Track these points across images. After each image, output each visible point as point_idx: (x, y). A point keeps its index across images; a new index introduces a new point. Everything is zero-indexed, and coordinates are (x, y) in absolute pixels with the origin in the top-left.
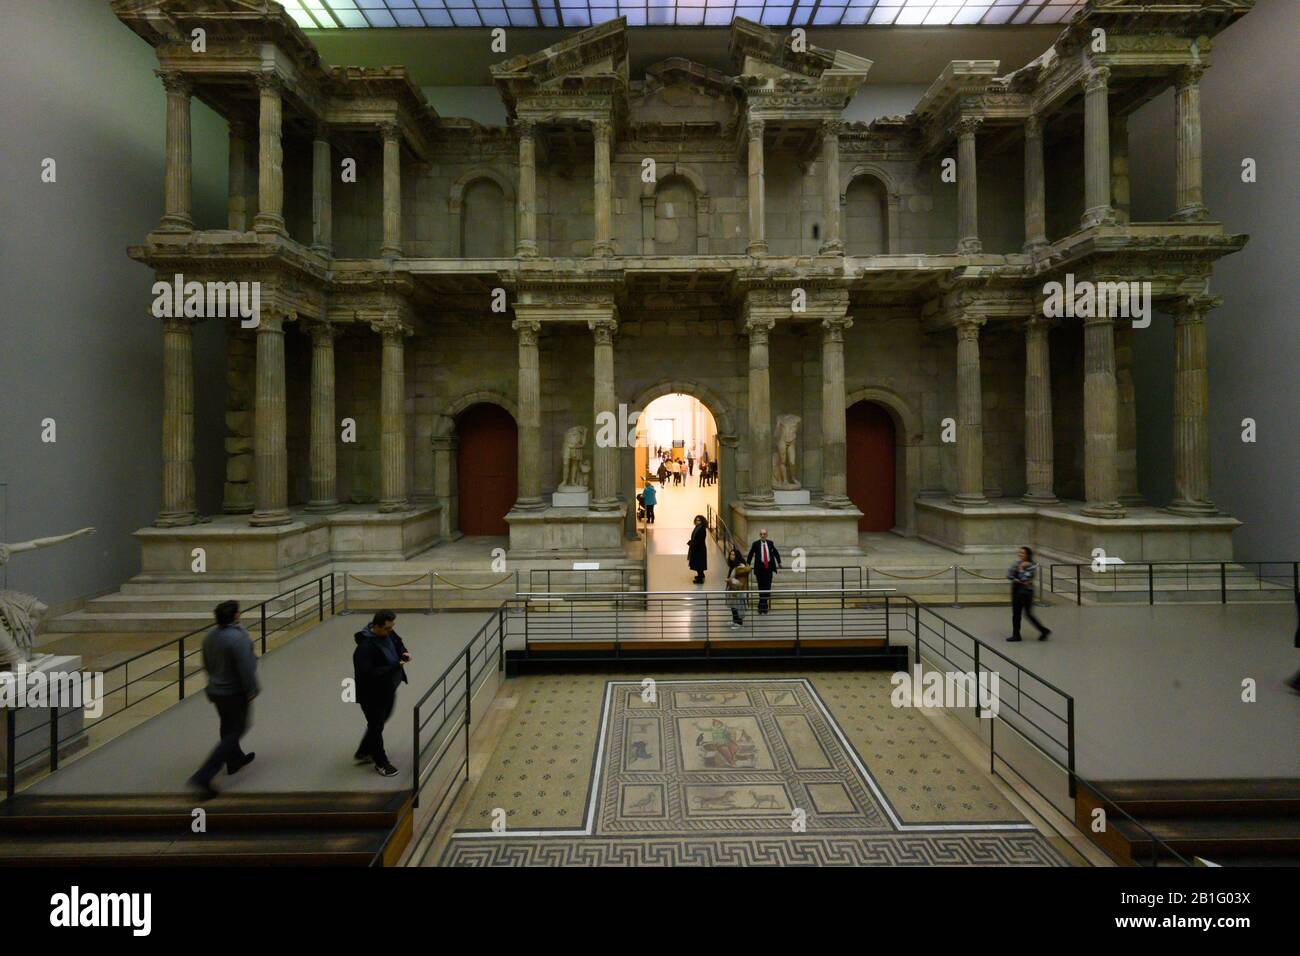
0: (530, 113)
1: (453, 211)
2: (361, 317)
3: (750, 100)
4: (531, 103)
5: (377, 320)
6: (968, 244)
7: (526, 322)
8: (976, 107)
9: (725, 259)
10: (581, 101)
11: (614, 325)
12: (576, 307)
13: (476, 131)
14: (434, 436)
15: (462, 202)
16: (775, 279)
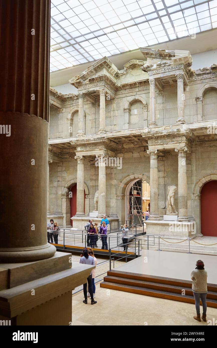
0: (81, 91)
1: (68, 122)
4: (82, 88)
7: (78, 156)
9: (139, 130)
10: (95, 84)
12: (92, 150)
13: (74, 97)
14: (62, 193)
15: (71, 119)
16: (155, 135)
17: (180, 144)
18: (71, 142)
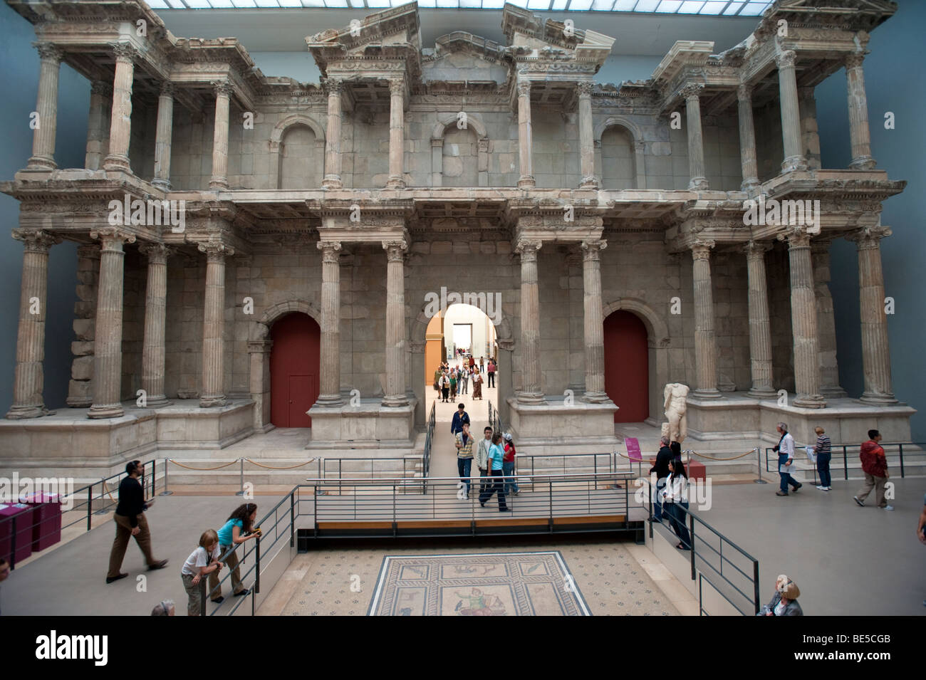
0: (338, 73)
1: (272, 150)
2: (190, 239)
3: (518, 65)
4: (339, 66)
5: (203, 242)
6: (698, 182)
7: (329, 243)
8: (698, 76)
9: (499, 190)
10: (380, 64)
11: (404, 245)
12: (371, 230)
13: (294, 87)
14: (250, 340)
15: (280, 143)
16: (540, 207)
17: (592, 233)
18: (311, 203)
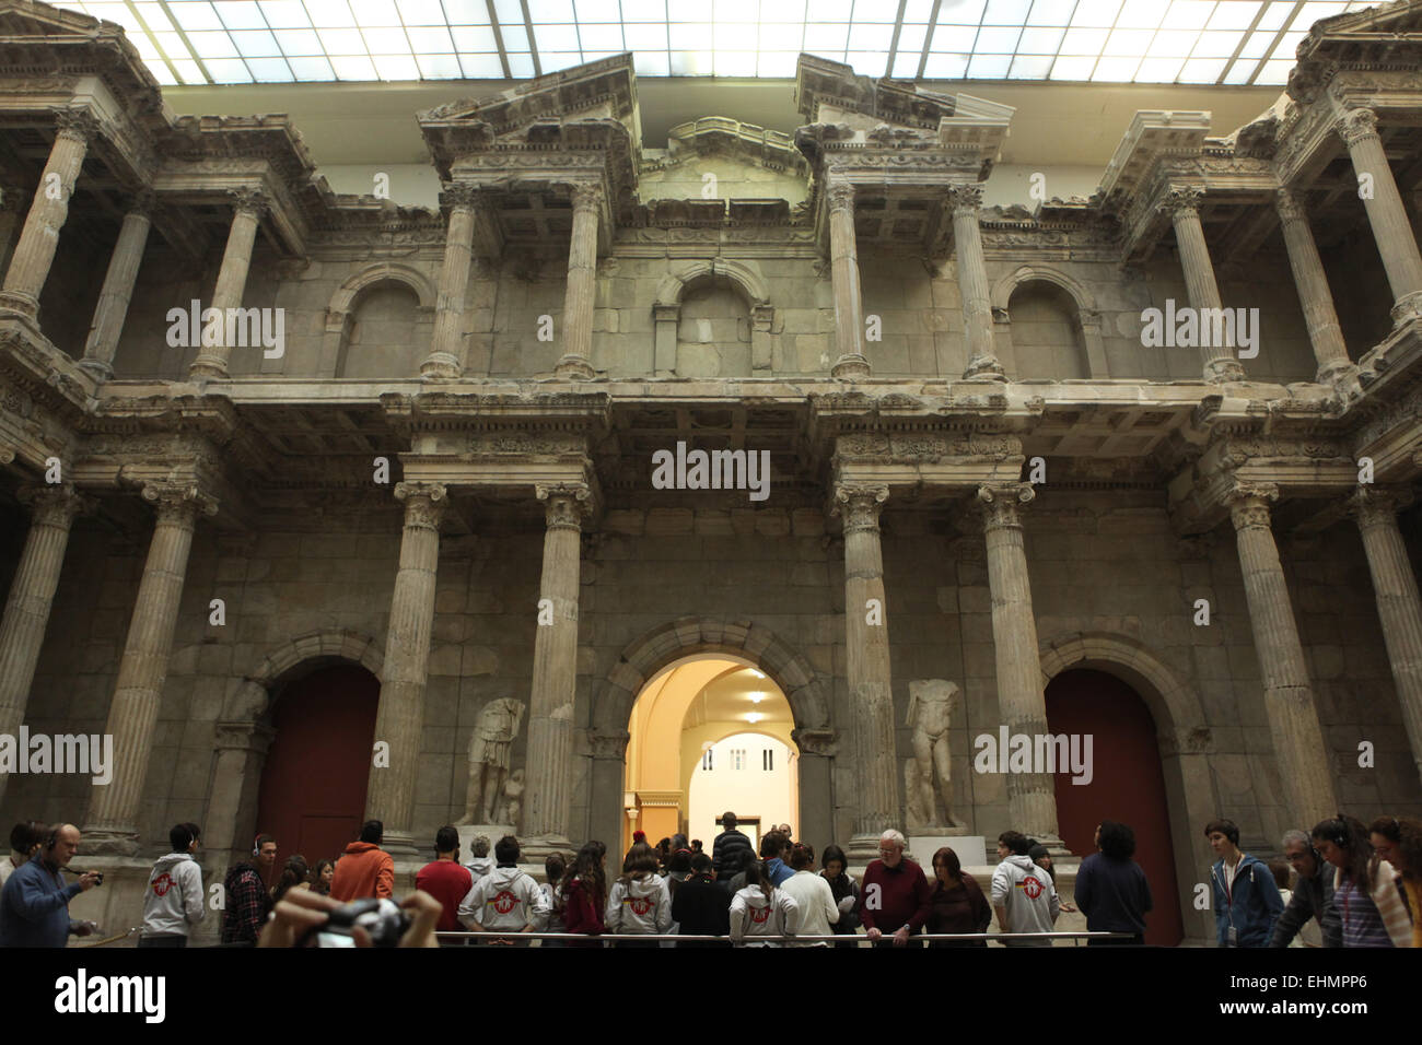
0: (474, 174)
1: (330, 328)
2: (130, 476)
3: (827, 158)
4: (478, 162)
5: (155, 480)
6: (1219, 368)
7: (420, 486)
8: (1189, 175)
9: (792, 382)
10: (555, 158)
11: (585, 491)
12: (515, 461)
13: (388, 215)
14: (224, 719)
15: (348, 315)
16: (882, 413)
17: (999, 469)
18: (392, 401)
